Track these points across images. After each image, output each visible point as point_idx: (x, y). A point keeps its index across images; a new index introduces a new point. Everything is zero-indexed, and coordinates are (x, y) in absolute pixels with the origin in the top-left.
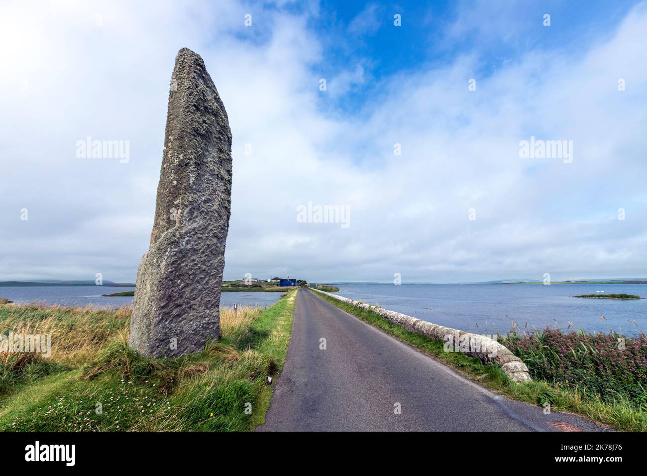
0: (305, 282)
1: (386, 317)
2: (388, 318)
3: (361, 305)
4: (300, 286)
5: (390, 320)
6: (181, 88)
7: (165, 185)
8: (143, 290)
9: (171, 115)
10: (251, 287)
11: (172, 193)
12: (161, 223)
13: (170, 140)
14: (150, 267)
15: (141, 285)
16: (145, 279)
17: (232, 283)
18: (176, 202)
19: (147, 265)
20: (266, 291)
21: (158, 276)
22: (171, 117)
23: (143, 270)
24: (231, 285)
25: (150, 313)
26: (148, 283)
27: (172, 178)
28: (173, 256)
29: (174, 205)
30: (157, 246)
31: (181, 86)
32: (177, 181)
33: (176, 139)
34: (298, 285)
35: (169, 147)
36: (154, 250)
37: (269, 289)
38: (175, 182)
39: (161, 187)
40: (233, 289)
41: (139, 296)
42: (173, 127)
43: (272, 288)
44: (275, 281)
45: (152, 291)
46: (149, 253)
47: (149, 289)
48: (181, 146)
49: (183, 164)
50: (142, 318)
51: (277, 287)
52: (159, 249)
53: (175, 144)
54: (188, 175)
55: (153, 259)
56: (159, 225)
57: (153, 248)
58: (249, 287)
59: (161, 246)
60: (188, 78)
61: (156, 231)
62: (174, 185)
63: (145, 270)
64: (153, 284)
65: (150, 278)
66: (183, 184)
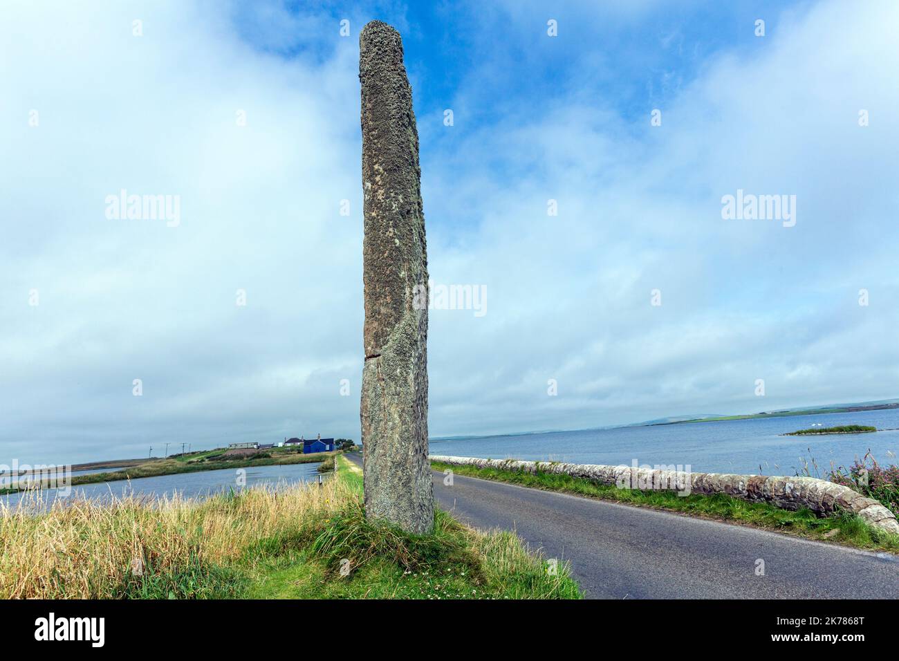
0: (350, 443)
1: (583, 476)
2: (589, 477)
3: (514, 464)
4: (341, 451)
5: (594, 479)
6: (386, 86)
7: (379, 246)
8: (386, 423)
9: (373, 130)
10: (249, 458)
11: (396, 260)
12: (383, 310)
13: (377, 171)
14: (392, 384)
15: (382, 415)
16: (386, 405)
17: (209, 455)
18: (401, 276)
19: (384, 380)
20: (281, 464)
21: (409, 397)
22: (374, 132)
23: (379, 390)
24: (208, 458)
25: (406, 460)
26: (392, 410)
27: (391, 235)
28: (416, 364)
29: (400, 279)
30: (395, 347)
31: (385, 83)
32: (400, 239)
33: (390, 170)
34: (338, 449)
35: (377, 183)
36: (392, 355)
37: (286, 459)
38: (397, 241)
39: (372, 250)
40: (215, 464)
41: (381, 433)
42: (380, 149)
43: (291, 457)
44: (293, 444)
45: (404, 422)
46: (381, 361)
47: (397, 421)
48: (399, 182)
49: (405, 212)
50: (394, 470)
51: (299, 455)
52: (401, 352)
53: (390, 178)
54: (412, 230)
55: (396, 370)
56: (379, 314)
57: (388, 351)
58: (245, 459)
59: (402, 346)
60: (395, 70)
61: (376, 324)
62: (397, 245)
63: (384, 389)
64: (403, 411)
65: (396, 401)
66: (407, 245)
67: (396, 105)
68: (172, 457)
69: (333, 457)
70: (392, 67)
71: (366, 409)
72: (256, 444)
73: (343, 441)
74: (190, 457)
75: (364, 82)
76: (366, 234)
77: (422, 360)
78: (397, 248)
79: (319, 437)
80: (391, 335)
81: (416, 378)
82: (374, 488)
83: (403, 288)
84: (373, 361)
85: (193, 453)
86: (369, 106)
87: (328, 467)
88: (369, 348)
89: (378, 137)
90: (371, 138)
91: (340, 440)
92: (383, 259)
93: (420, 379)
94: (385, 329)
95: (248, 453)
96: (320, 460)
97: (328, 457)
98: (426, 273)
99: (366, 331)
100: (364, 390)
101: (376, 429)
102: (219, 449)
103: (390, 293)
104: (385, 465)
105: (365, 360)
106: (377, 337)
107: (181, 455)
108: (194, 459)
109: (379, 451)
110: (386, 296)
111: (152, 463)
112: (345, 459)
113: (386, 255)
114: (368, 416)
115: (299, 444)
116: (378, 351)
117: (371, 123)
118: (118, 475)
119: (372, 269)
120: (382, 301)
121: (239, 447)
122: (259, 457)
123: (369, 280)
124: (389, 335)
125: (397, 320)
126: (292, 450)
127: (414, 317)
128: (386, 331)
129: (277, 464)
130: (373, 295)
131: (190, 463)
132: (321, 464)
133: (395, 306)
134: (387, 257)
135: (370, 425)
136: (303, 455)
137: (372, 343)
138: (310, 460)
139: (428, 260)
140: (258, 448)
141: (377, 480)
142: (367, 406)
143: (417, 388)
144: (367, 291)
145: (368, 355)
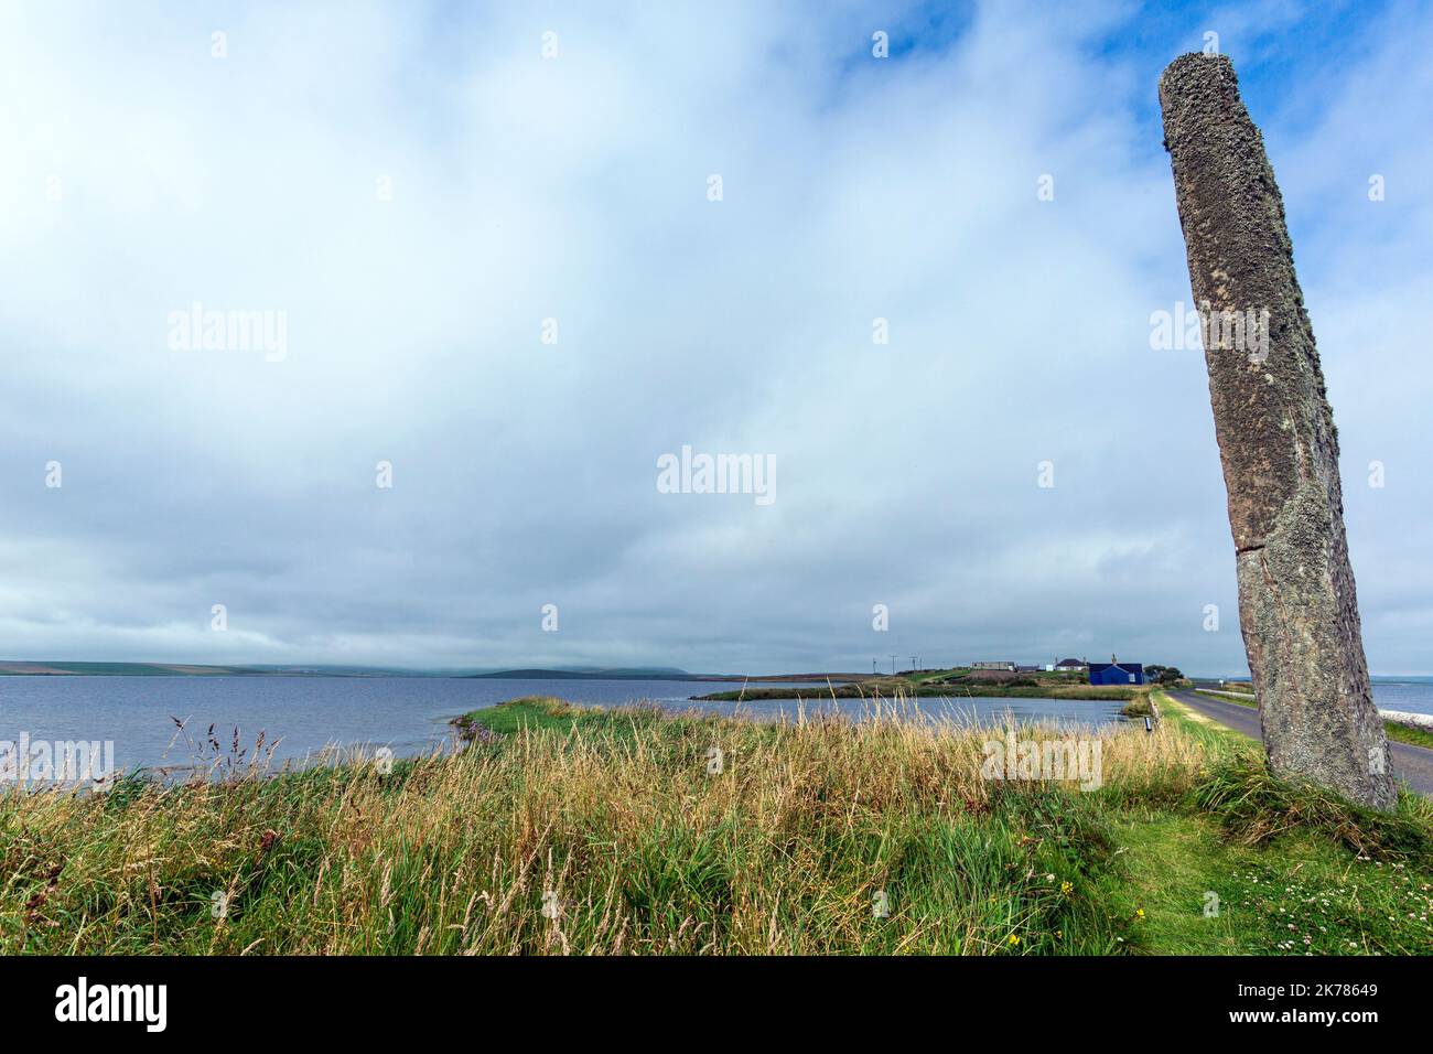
0: (1175, 674)
4: (1159, 685)
6: (1215, 149)
7: (1238, 390)
8: (1289, 645)
9: (1202, 221)
10: (1006, 685)
11: (1270, 406)
12: (1258, 482)
13: (1217, 280)
14: (1293, 589)
15: (1280, 633)
16: (1286, 618)
17: (948, 675)
18: (1284, 427)
19: (1276, 582)
20: (1056, 697)
21: (1327, 609)
22: (1204, 225)
23: (1270, 597)
24: (946, 679)
25: (1335, 701)
26: (1298, 625)
27: (1257, 369)
28: (1333, 558)
29: (1283, 432)
30: (1289, 535)
31: (1214, 145)
32: (1273, 373)
33: (1241, 273)
34: (1152, 682)
35: (1220, 298)
36: (1285, 546)
37: (1063, 690)
38: (1269, 377)
39: (1227, 397)
40: (959, 688)
41: (1282, 657)
42: (1218, 246)
43: (1071, 688)
44: (1069, 668)
45: (1322, 645)
46: (1267, 556)
47: (1310, 641)
48: (1261, 288)
49: (1277, 330)
50: (1314, 712)
51: (1083, 686)
52: (1301, 542)
53: (1241, 285)
54: (1294, 354)
55: (1296, 568)
56: (1252, 487)
57: (1278, 539)
58: (999, 685)
59: (1303, 533)
60: (1227, 118)
61: (1248, 503)
62: (1269, 383)
63: (1278, 596)
64: (1318, 627)
65: (1303, 613)
66: (1286, 379)
67: (1237, 173)
68: (901, 674)
69: (1146, 695)
70: (1222, 116)
71: (1251, 624)
72: (1012, 664)
73: (1160, 669)
74: (923, 676)
75: (1176, 156)
76: (1211, 375)
77: (1340, 549)
78: (1271, 387)
79: (1114, 660)
80: (1278, 517)
81: (1336, 580)
82: (1280, 733)
83: (1291, 445)
84: (1252, 555)
85: (926, 671)
86: (1190, 187)
87: (1140, 709)
88: (1242, 537)
89: (1213, 229)
90: (1201, 234)
91: (1155, 667)
92: (1247, 407)
93: (1343, 579)
94: (1265, 508)
95: (1002, 676)
96: (1122, 697)
97: (1137, 693)
98: (1326, 408)
99: (1232, 514)
100: (1242, 597)
101: (1272, 652)
102: (960, 669)
103: (1267, 455)
104: (1298, 704)
105: (1238, 554)
106: (1253, 520)
107: (911, 672)
108: (930, 680)
109: (1283, 683)
110: (1261, 460)
111: (877, 680)
112: (1171, 699)
113: (1251, 401)
114: (1254, 631)
115: (1080, 668)
116: (1258, 541)
117: (1197, 212)
118: (846, 692)
119: (1230, 425)
120: (1255, 469)
121: (987, 667)
122: (1020, 683)
123: (1225, 440)
124: (1274, 517)
125: (1287, 494)
126: (1071, 678)
127: (1318, 487)
128: (1270, 512)
129: (1050, 697)
130: (1237, 460)
131: (925, 684)
132: (1126, 705)
133: (1279, 473)
134: (1254, 404)
135: (1261, 646)
136: (1089, 687)
137: (1246, 529)
138: (1105, 696)
139: (1327, 384)
140: (1016, 670)
141: (1284, 723)
142: (1251, 619)
143: (1339, 594)
144: (1227, 457)
145: (1242, 547)
